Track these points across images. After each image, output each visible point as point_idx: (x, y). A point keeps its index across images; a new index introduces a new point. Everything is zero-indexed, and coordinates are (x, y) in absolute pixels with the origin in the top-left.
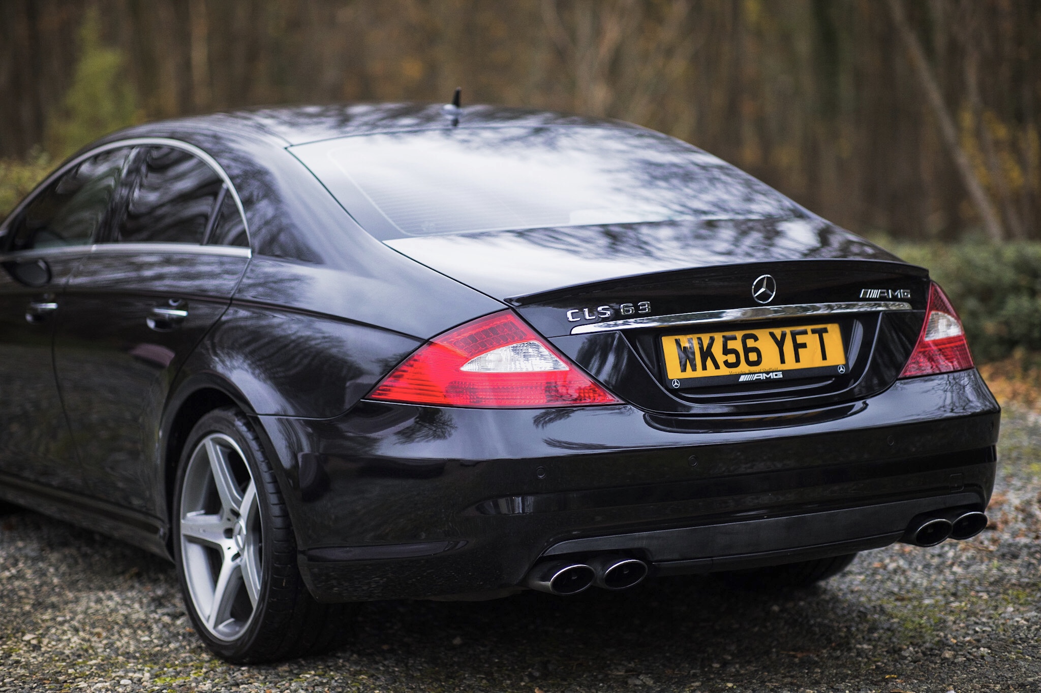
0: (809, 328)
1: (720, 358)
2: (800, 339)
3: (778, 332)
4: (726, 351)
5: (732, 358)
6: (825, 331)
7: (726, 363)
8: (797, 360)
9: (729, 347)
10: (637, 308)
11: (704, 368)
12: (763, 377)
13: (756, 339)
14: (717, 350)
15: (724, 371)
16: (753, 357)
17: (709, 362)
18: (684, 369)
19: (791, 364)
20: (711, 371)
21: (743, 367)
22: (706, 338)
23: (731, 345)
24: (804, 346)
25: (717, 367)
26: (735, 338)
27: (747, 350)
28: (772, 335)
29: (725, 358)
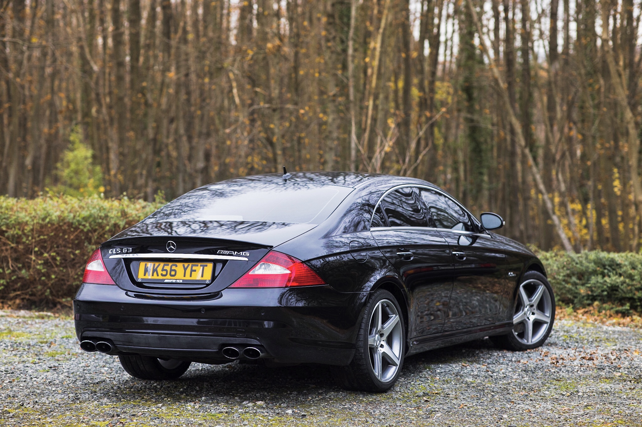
0: (199, 264)
1: (160, 272)
2: (194, 268)
3: (186, 265)
4: (163, 270)
5: (164, 273)
6: (206, 266)
7: (162, 275)
8: (191, 276)
9: (165, 268)
10: (128, 250)
11: (153, 275)
12: (174, 281)
13: (176, 266)
14: (159, 270)
15: (160, 277)
16: (173, 273)
17: (155, 273)
18: (145, 275)
19: (188, 277)
20: (155, 277)
21: (168, 276)
22: (157, 264)
23: (166, 268)
24: (195, 271)
25: (158, 275)
26: (168, 265)
27: (171, 270)
28: (184, 266)
29: (162, 272)
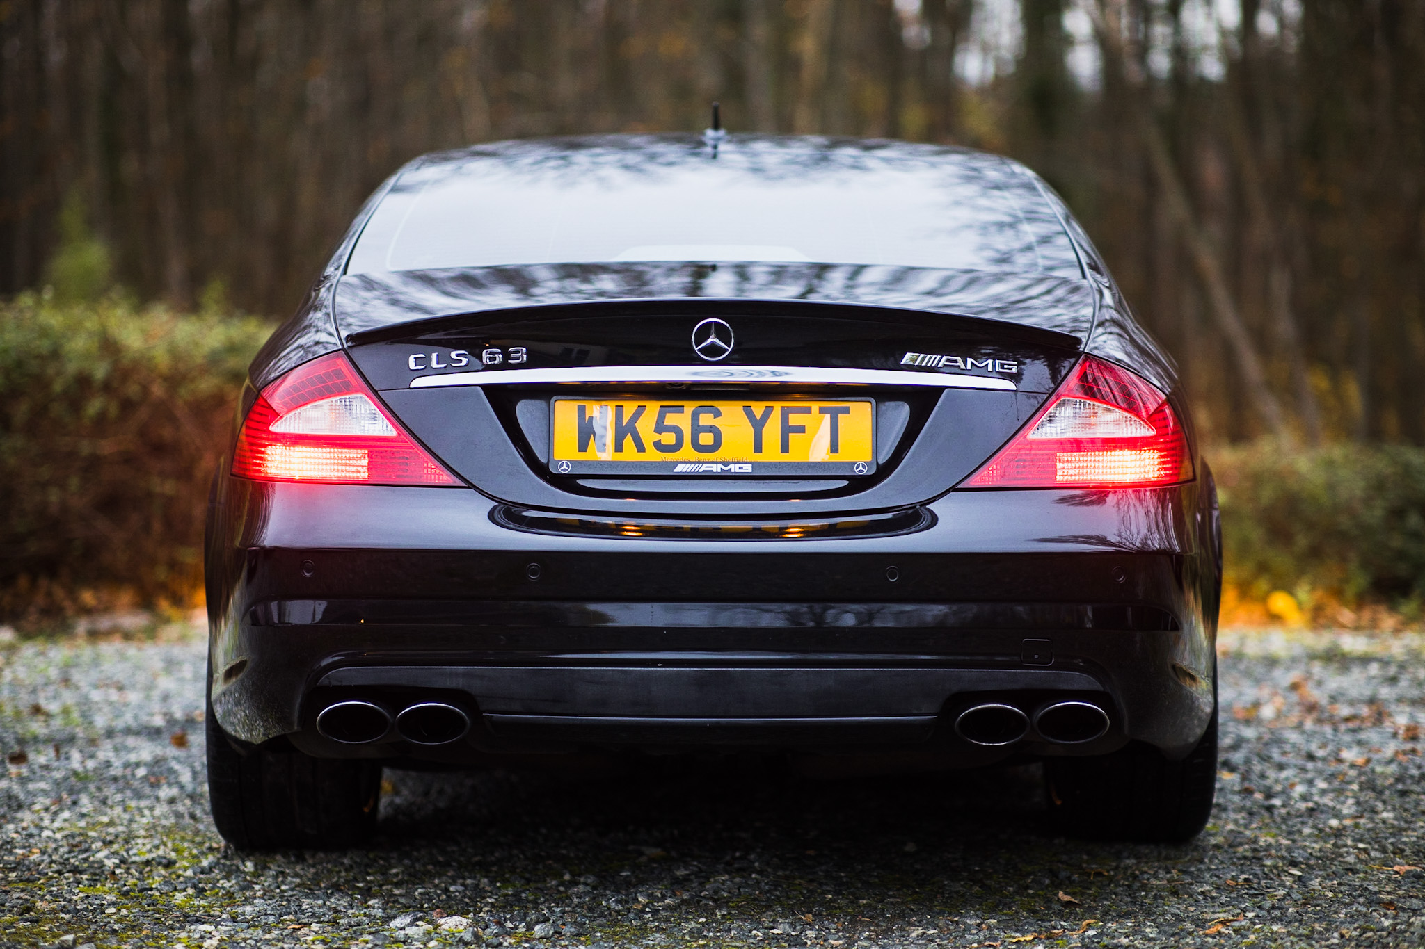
0: (815, 406)
1: (648, 436)
2: (794, 419)
3: (758, 408)
4: (660, 428)
5: (669, 439)
6: (846, 411)
7: (659, 446)
8: (785, 448)
9: (668, 422)
10: (506, 356)
11: (619, 448)
12: (716, 469)
13: (717, 414)
14: (646, 426)
15: (652, 455)
16: (706, 439)
17: (628, 441)
18: (583, 447)
19: (772, 453)
20: (630, 453)
21: (687, 451)
22: (630, 407)
23: (672, 420)
24: (801, 429)
25: (641, 448)
26: (680, 411)
27: (697, 429)
28: (749, 412)
29: (657, 437)
